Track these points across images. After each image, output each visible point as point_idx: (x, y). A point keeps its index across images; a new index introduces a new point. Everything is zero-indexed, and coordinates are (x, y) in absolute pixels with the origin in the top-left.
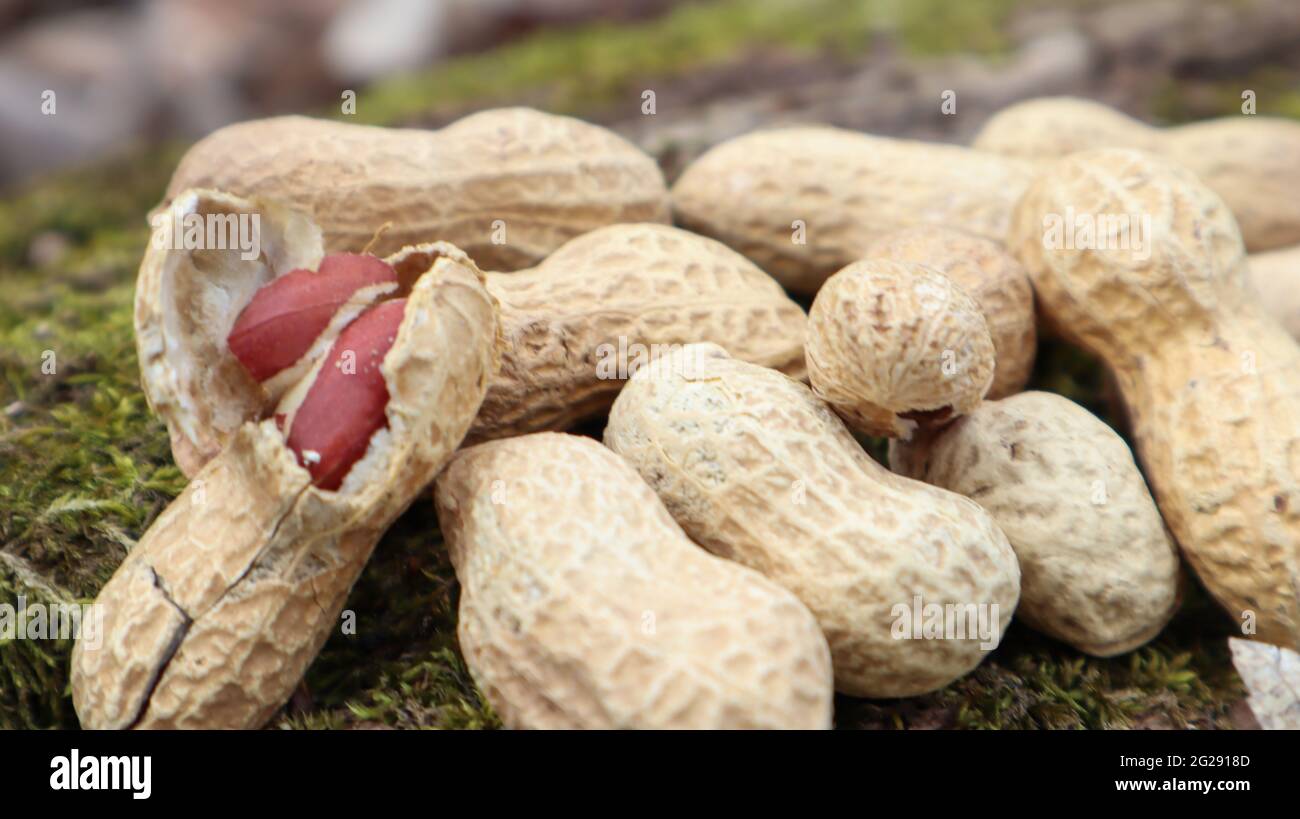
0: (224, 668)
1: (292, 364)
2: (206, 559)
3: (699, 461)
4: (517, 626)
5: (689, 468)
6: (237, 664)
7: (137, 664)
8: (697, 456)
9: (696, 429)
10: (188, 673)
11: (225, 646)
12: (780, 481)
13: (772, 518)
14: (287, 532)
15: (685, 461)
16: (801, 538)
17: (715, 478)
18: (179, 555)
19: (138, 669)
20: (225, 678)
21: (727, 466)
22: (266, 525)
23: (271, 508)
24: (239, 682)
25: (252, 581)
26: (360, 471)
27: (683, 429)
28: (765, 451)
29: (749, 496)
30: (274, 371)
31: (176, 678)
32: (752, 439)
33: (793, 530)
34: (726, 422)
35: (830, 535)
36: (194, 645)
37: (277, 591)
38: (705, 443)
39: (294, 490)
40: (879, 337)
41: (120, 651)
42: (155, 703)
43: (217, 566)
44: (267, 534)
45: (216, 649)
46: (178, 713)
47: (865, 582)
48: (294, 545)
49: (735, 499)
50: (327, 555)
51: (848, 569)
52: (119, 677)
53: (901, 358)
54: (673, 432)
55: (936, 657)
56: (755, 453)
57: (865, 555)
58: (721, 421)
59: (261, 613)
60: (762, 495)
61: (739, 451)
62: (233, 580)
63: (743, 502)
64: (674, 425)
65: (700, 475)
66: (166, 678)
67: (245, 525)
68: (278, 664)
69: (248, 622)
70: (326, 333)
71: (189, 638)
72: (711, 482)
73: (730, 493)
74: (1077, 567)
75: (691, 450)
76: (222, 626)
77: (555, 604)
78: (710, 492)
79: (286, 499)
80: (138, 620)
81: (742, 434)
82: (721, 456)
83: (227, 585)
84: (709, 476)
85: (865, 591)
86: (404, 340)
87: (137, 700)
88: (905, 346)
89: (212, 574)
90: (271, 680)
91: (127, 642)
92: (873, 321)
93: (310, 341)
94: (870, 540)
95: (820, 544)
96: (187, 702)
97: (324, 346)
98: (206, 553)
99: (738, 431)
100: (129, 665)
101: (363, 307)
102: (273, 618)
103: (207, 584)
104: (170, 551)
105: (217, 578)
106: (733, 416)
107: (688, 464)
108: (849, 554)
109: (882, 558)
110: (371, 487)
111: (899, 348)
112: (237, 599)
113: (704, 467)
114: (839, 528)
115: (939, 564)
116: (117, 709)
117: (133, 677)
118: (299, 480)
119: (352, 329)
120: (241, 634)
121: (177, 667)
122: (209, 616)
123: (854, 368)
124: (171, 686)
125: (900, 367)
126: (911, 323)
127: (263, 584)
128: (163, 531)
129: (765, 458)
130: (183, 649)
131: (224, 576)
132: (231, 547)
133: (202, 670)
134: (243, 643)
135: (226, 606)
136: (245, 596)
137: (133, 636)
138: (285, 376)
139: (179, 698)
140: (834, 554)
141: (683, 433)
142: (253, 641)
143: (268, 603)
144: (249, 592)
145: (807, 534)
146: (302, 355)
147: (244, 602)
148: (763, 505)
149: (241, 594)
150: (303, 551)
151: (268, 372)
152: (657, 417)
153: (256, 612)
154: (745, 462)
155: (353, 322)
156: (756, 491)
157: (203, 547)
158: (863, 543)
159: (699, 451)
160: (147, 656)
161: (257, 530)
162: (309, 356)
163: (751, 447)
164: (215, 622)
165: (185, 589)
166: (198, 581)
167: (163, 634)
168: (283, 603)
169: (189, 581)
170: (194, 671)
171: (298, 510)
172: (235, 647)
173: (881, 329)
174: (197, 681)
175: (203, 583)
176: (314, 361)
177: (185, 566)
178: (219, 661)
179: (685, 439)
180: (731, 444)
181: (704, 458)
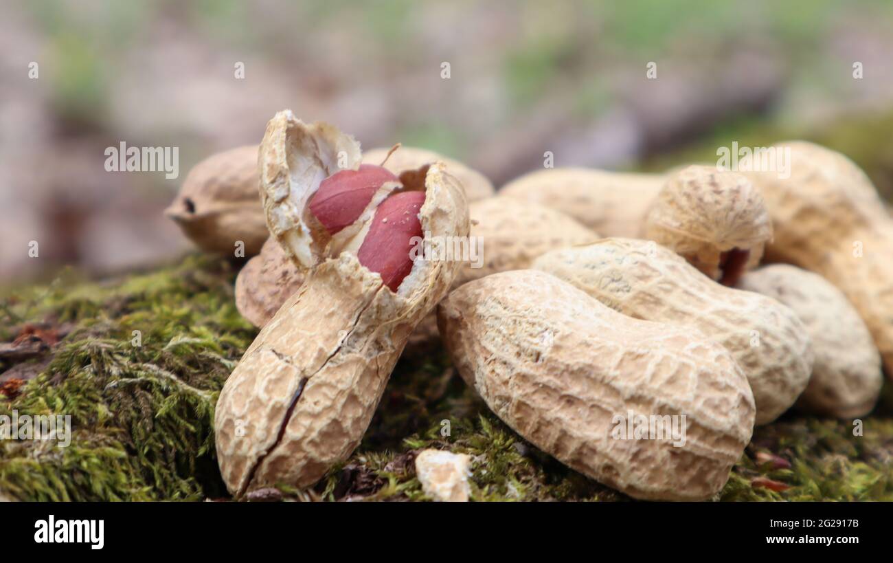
0: (331, 408)
1: (351, 224)
2: (312, 340)
3: (610, 283)
4: (538, 356)
5: (603, 288)
6: (339, 406)
7: (276, 403)
8: (609, 279)
9: (603, 265)
10: (310, 410)
11: (332, 394)
12: (668, 286)
13: (664, 309)
14: (364, 321)
15: (600, 284)
16: (687, 318)
17: (623, 291)
18: (291, 340)
19: (278, 406)
20: (333, 415)
21: (631, 282)
22: (350, 317)
23: (355, 304)
24: (340, 420)
25: (343, 354)
26: (408, 282)
27: (594, 267)
28: (654, 270)
29: (648, 298)
30: (341, 227)
31: (301, 413)
32: (644, 265)
33: (680, 314)
34: (623, 259)
35: (706, 313)
36: (311, 392)
37: (359, 360)
38: (612, 271)
39: (373, 289)
40: (718, 197)
41: (264, 396)
42: (288, 429)
43: (320, 344)
44: (352, 323)
45: (325, 395)
46: (304, 438)
47: (734, 337)
48: (368, 331)
49: (638, 301)
50: (385, 342)
51: (722, 330)
52: (265, 412)
53: (732, 209)
54: (587, 270)
55: (779, 386)
56: (648, 272)
57: (733, 322)
58: (621, 257)
59: (351, 374)
60: (656, 296)
61: (637, 271)
62: (332, 352)
63: (644, 302)
64: (587, 266)
65: (612, 291)
66: (295, 414)
67: (335, 319)
68: (360, 412)
69: (344, 379)
70: (371, 205)
71: (307, 388)
72: (620, 293)
73: (635, 298)
74: (833, 353)
75: (604, 277)
76: (328, 381)
77: (563, 338)
78: (620, 299)
79: (367, 295)
80: (273, 377)
81: (636, 263)
82: (625, 277)
83: (329, 355)
84: (618, 291)
85: (735, 342)
86: (431, 199)
87: (278, 427)
88: (734, 201)
89: (317, 349)
90: (357, 421)
91: (267, 390)
92: (711, 188)
93: (361, 210)
94: (733, 313)
95: (700, 319)
96: (310, 430)
97: (369, 214)
98: (311, 337)
99: (634, 261)
100: (271, 403)
101: (389, 193)
102: (357, 379)
103: (315, 355)
104: (284, 339)
105: (321, 350)
106: (628, 254)
107: (602, 286)
108: (721, 322)
109: (743, 322)
110: (416, 293)
111: (731, 202)
112: (335, 365)
113: (613, 285)
114: (711, 309)
115: (777, 325)
116: (264, 432)
117: (275, 411)
118: (376, 281)
119: (386, 203)
120: (340, 386)
121: (301, 407)
122: (319, 374)
123: (702, 219)
124: (299, 419)
125: (732, 214)
126: (735, 188)
127: (351, 356)
128: (273, 331)
129: (654, 274)
130: (304, 395)
131: (326, 350)
132: (327, 332)
133: (318, 409)
134: (342, 392)
135: (328, 368)
136: (340, 363)
137: (271, 387)
138: (347, 231)
139: (305, 427)
140: (711, 324)
141: (595, 269)
142: (347, 392)
143: (354, 368)
144: (342, 360)
145: (690, 315)
146: (357, 218)
147: (339, 367)
148: (658, 302)
149: (338, 361)
150: (373, 336)
151: (337, 228)
152: (572, 266)
153: (347, 373)
154: (642, 278)
155: (384, 200)
156: (652, 293)
157: (308, 334)
158: (728, 315)
159: (608, 277)
160: (283, 398)
161: (344, 320)
162: (361, 219)
163: (644, 269)
164: (323, 378)
165: (301, 358)
166: (308, 353)
167: (292, 384)
168: (362, 370)
169: (302, 353)
170: (313, 408)
171: (375, 302)
172: (337, 395)
173: (719, 193)
174: (316, 416)
175: (312, 354)
176: (364, 222)
177: (298, 345)
178: (328, 403)
179: (597, 272)
180: (631, 268)
181: (613, 280)
